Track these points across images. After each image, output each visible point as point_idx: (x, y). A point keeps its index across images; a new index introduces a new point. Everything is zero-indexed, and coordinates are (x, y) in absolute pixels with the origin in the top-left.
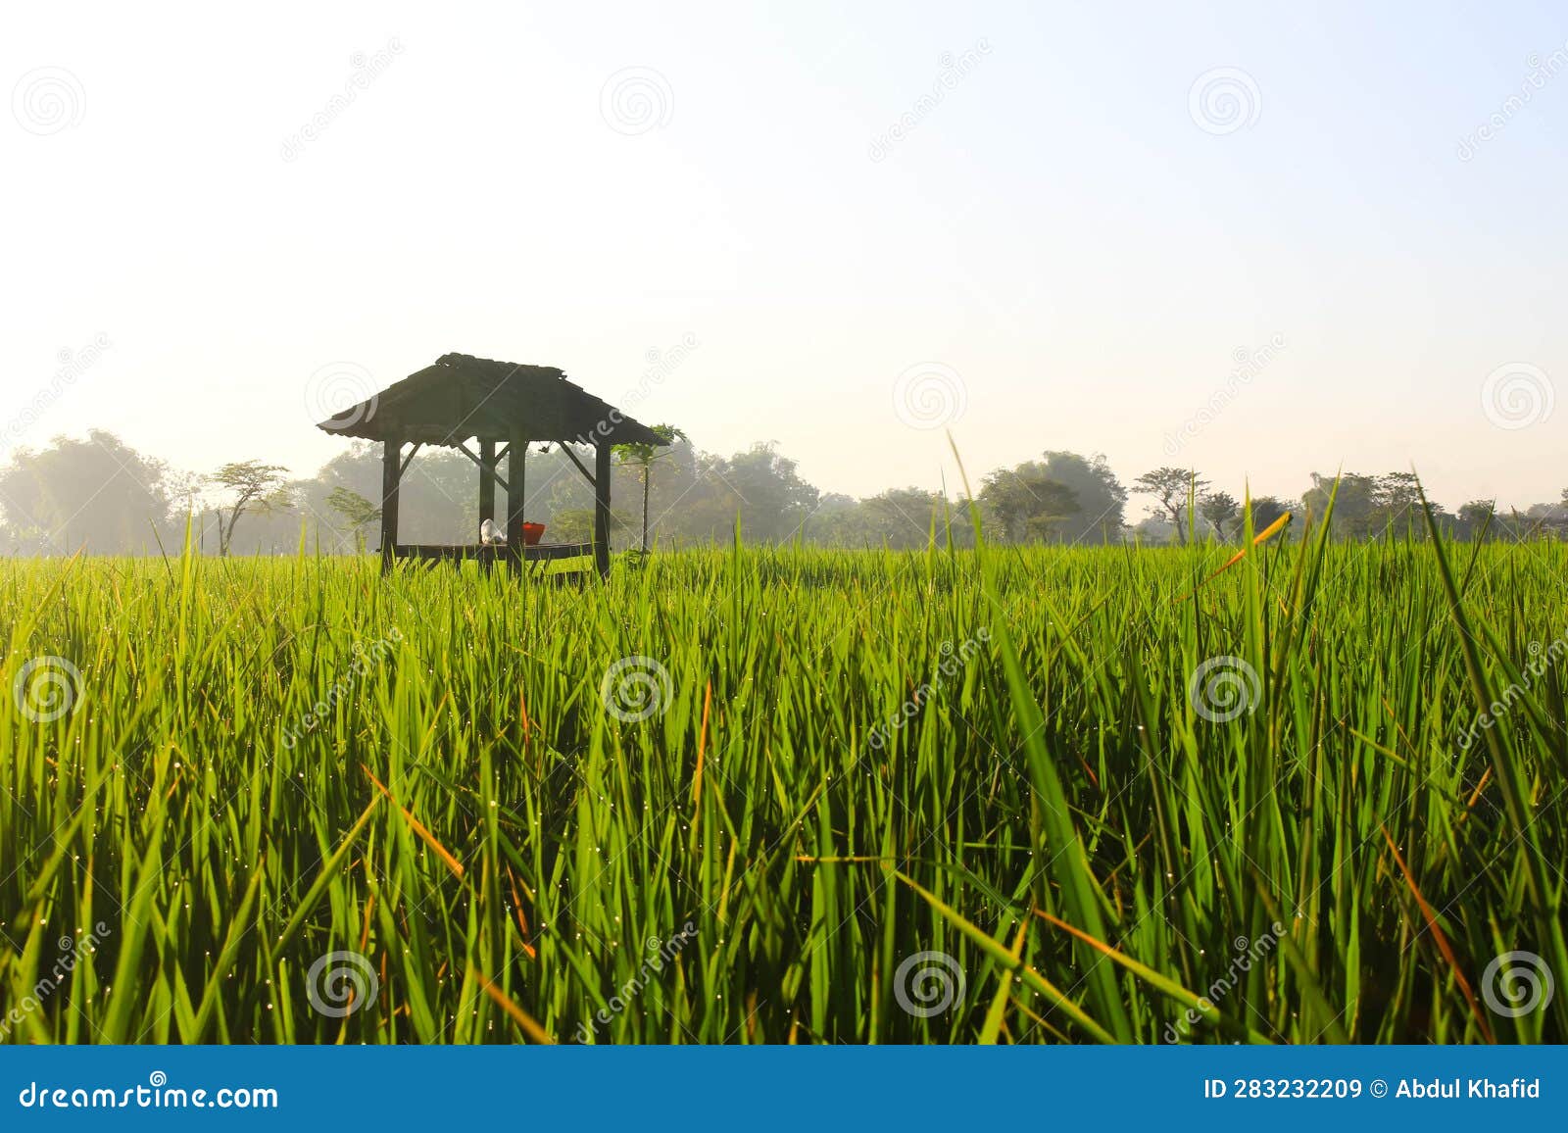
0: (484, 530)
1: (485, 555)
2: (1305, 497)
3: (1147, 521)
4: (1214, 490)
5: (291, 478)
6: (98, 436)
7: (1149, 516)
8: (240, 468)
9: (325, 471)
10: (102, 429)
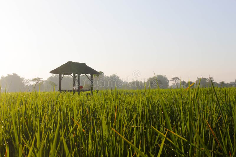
0: (74, 87)
1: (74, 91)
2: (196, 81)
3: (172, 85)
4: (182, 80)
5: (43, 80)
6: (14, 74)
7: (173, 84)
8: (36, 79)
9: (48, 79)
10: (15, 73)
